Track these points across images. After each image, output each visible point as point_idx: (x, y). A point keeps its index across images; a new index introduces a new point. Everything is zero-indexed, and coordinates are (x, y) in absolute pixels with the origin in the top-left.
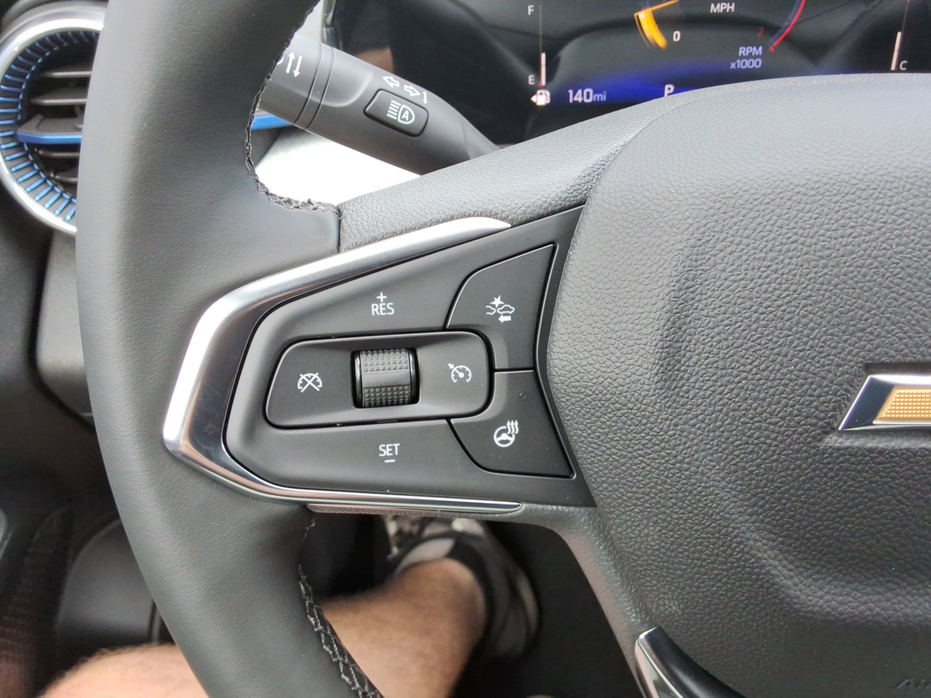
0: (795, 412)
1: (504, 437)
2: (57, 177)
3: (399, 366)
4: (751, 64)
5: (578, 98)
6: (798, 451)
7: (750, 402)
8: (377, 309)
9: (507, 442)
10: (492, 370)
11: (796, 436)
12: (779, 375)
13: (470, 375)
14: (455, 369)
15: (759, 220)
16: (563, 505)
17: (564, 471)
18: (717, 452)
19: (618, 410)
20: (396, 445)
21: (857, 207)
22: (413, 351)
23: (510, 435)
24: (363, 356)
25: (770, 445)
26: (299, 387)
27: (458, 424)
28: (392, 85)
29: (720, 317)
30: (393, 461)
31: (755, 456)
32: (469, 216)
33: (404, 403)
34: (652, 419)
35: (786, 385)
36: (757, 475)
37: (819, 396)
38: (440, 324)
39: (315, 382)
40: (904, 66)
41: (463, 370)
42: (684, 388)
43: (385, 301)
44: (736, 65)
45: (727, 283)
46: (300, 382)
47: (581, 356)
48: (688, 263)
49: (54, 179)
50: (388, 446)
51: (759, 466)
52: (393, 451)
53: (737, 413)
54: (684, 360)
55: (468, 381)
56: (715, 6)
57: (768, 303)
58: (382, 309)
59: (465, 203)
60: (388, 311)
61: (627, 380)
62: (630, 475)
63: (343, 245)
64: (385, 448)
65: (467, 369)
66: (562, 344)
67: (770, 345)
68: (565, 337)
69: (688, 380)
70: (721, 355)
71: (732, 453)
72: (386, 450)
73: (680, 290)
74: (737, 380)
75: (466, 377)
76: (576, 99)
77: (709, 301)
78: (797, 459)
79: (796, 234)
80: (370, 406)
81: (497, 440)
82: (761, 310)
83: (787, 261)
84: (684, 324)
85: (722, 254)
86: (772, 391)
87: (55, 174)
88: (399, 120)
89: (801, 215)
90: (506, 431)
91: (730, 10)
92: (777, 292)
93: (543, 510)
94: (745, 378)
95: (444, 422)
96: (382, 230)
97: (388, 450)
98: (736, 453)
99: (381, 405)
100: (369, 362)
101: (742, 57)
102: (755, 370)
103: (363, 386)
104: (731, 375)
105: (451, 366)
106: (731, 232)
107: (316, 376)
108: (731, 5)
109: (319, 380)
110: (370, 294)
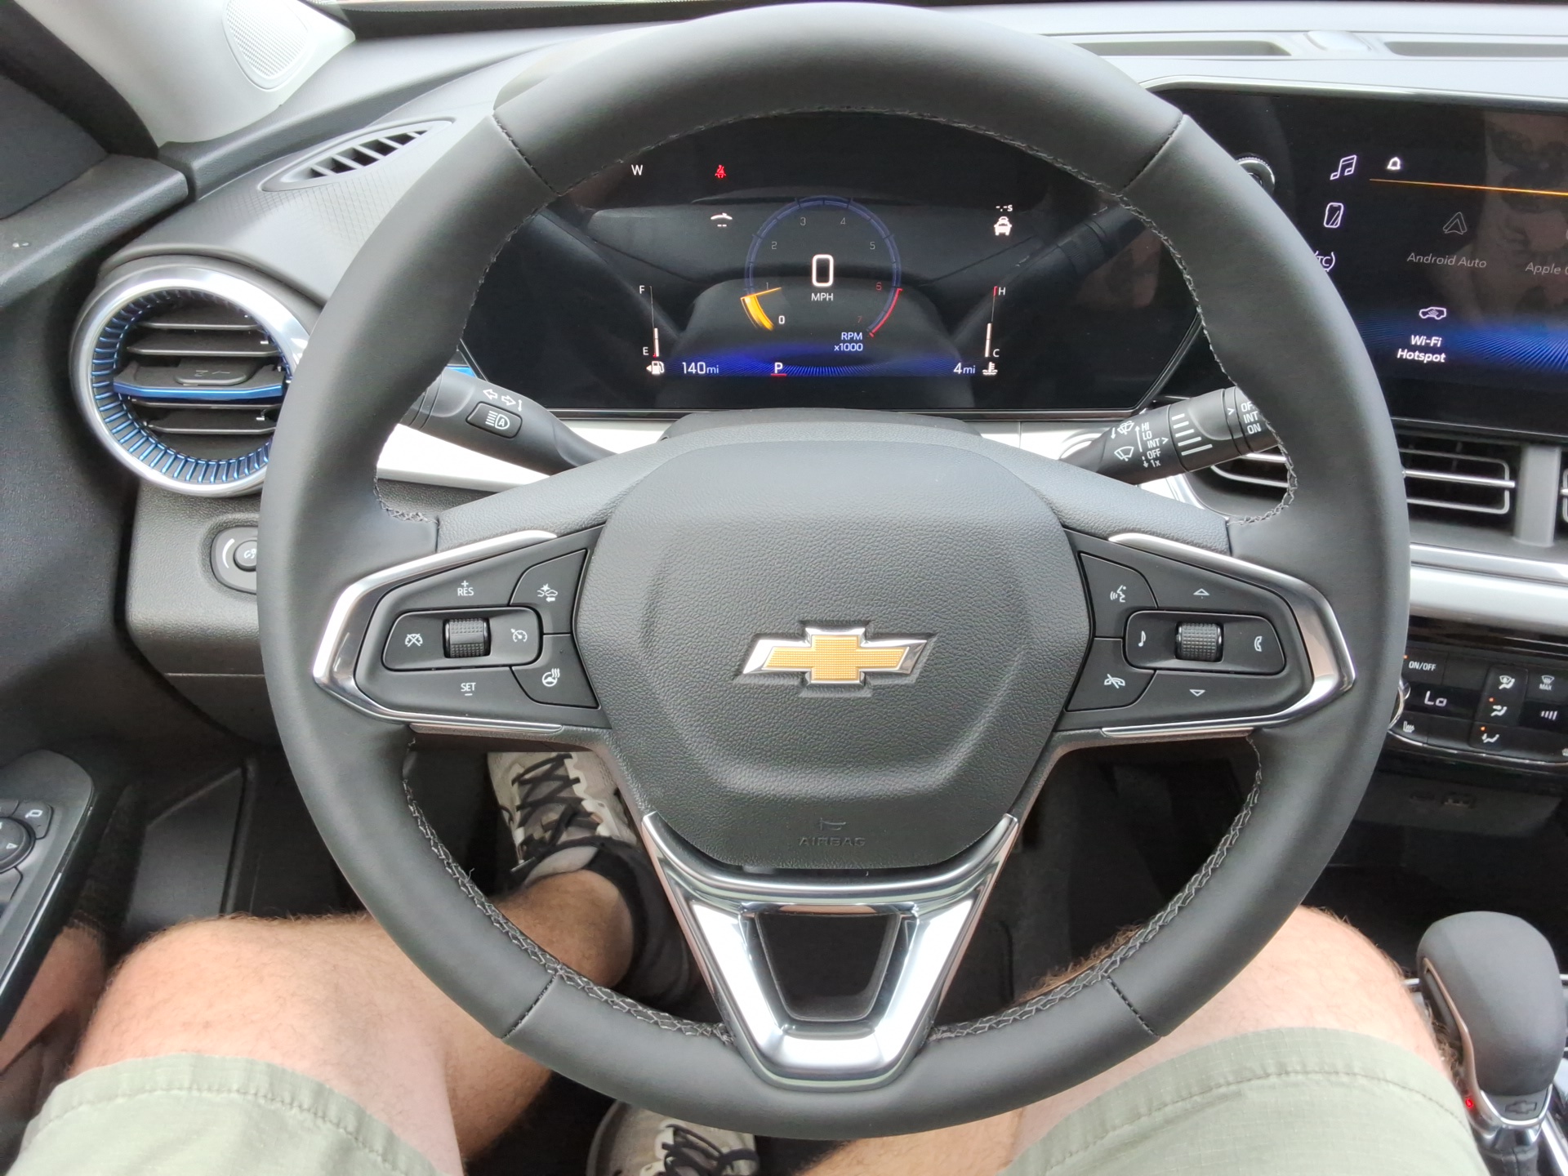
0: (719, 662)
1: (550, 679)
2: (151, 426)
3: (476, 630)
4: (853, 347)
5: (692, 369)
6: (721, 686)
7: (693, 656)
8: (462, 592)
9: (551, 683)
10: (541, 634)
11: (719, 677)
12: (709, 640)
13: (526, 637)
14: (516, 633)
15: (701, 544)
16: (591, 727)
17: (592, 704)
18: (676, 687)
19: (618, 660)
20: (473, 684)
21: (757, 539)
22: (487, 621)
23: (554, 678)
24: (451, 623)
25: (705, 683)
26: (406, 643)
27: (518, 671)
28: (490, 397)
29: (677, 603)
30: (471, 694)
31: (697, 689)
32: (528, 529)
33: (480, 656)
34: (637, 667)
35: (713, 646)
36: (699, 701)
37: (732, 653)
38: (506, 602)
39: (417, 640)
40: (997, 353)
41: (521, 634)
42: (657, 647)
43: (468, 586)
44: (840, 348)
45: (681, 583)
46: (407, 640)
47: (596, 625)
48: (659, 569)
49: (147, 428)
50: (467, 684)
51: (700, 695)
52: (471, 688)
53: (687, 663)
54: (656, 629)
55: (525, 640)
56: (816, 295)
57: (703, 596)
58: (465, 592)
59: (526, 520)
60: (469, 593)
61: (623, 642)
62: (628, 704)
63: (439, 549)
64: (465, 686)
65: (524, 633)
66: (585, 617)
67: (704, 621)
68: (587, 613)
69: (658, 642)
70: (677, 627)
71: (684, 687)
72: (466, 687)
73: (654, 585)
74: (686, 642)
75: (524, 638)
76: (689, 370)
77: (671, 593)
78: (720, 691)
79: (722, 554)
80: (456, 657)
81: (544, 682)
82: (700, 600)
83: (716, 570)
84: (656, 606)
85: (680, 564)
86: (705, 649)
87: (148, 423)
88: (496, 427)
89: (725, 542)
90: (551, 675)
91: (830, 299)
92: (709, 589)
93: (577, 731)
94: (691, 641)
95: (508, 668)
96: (467, 539)
97: (468, 687)
98: (687, 687)
99: (463, 656)
100: (455, 627)
101: (844, 341)
102: (696, 636)
103: (451, 643)
104: (682, 639)
105: (513, 631)
106: (686, 551)
107: (418, 636)
108: (830, 295)
109: (420, 639)
110: (456, 582)
